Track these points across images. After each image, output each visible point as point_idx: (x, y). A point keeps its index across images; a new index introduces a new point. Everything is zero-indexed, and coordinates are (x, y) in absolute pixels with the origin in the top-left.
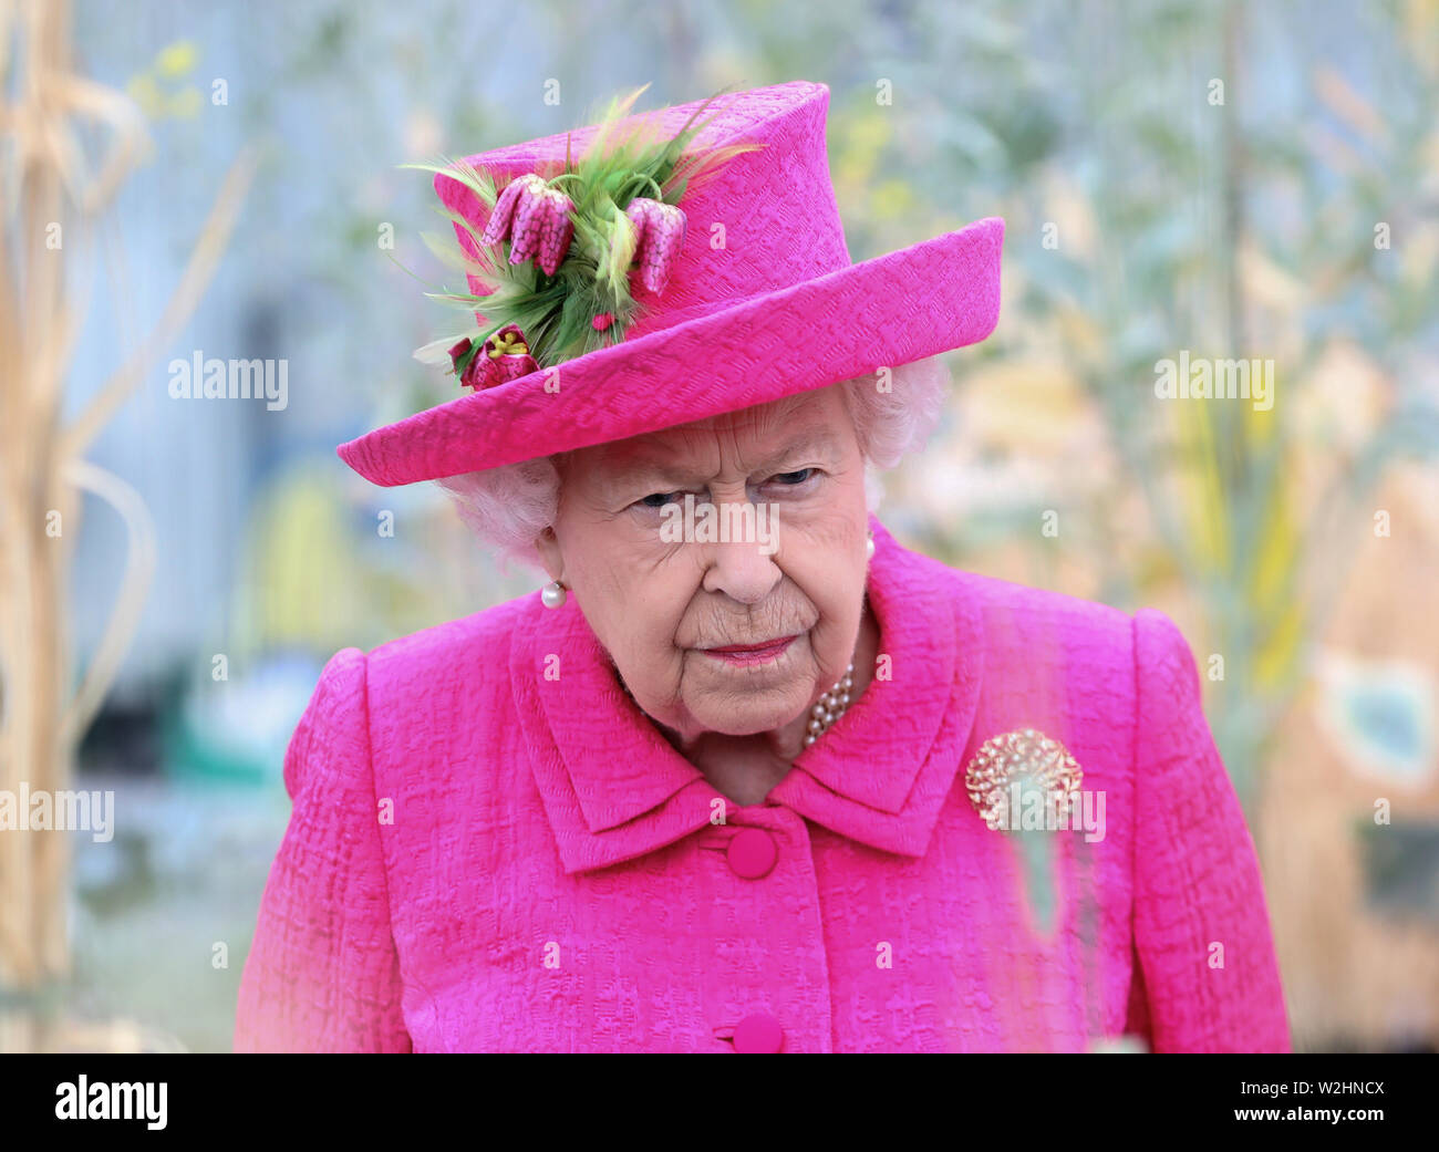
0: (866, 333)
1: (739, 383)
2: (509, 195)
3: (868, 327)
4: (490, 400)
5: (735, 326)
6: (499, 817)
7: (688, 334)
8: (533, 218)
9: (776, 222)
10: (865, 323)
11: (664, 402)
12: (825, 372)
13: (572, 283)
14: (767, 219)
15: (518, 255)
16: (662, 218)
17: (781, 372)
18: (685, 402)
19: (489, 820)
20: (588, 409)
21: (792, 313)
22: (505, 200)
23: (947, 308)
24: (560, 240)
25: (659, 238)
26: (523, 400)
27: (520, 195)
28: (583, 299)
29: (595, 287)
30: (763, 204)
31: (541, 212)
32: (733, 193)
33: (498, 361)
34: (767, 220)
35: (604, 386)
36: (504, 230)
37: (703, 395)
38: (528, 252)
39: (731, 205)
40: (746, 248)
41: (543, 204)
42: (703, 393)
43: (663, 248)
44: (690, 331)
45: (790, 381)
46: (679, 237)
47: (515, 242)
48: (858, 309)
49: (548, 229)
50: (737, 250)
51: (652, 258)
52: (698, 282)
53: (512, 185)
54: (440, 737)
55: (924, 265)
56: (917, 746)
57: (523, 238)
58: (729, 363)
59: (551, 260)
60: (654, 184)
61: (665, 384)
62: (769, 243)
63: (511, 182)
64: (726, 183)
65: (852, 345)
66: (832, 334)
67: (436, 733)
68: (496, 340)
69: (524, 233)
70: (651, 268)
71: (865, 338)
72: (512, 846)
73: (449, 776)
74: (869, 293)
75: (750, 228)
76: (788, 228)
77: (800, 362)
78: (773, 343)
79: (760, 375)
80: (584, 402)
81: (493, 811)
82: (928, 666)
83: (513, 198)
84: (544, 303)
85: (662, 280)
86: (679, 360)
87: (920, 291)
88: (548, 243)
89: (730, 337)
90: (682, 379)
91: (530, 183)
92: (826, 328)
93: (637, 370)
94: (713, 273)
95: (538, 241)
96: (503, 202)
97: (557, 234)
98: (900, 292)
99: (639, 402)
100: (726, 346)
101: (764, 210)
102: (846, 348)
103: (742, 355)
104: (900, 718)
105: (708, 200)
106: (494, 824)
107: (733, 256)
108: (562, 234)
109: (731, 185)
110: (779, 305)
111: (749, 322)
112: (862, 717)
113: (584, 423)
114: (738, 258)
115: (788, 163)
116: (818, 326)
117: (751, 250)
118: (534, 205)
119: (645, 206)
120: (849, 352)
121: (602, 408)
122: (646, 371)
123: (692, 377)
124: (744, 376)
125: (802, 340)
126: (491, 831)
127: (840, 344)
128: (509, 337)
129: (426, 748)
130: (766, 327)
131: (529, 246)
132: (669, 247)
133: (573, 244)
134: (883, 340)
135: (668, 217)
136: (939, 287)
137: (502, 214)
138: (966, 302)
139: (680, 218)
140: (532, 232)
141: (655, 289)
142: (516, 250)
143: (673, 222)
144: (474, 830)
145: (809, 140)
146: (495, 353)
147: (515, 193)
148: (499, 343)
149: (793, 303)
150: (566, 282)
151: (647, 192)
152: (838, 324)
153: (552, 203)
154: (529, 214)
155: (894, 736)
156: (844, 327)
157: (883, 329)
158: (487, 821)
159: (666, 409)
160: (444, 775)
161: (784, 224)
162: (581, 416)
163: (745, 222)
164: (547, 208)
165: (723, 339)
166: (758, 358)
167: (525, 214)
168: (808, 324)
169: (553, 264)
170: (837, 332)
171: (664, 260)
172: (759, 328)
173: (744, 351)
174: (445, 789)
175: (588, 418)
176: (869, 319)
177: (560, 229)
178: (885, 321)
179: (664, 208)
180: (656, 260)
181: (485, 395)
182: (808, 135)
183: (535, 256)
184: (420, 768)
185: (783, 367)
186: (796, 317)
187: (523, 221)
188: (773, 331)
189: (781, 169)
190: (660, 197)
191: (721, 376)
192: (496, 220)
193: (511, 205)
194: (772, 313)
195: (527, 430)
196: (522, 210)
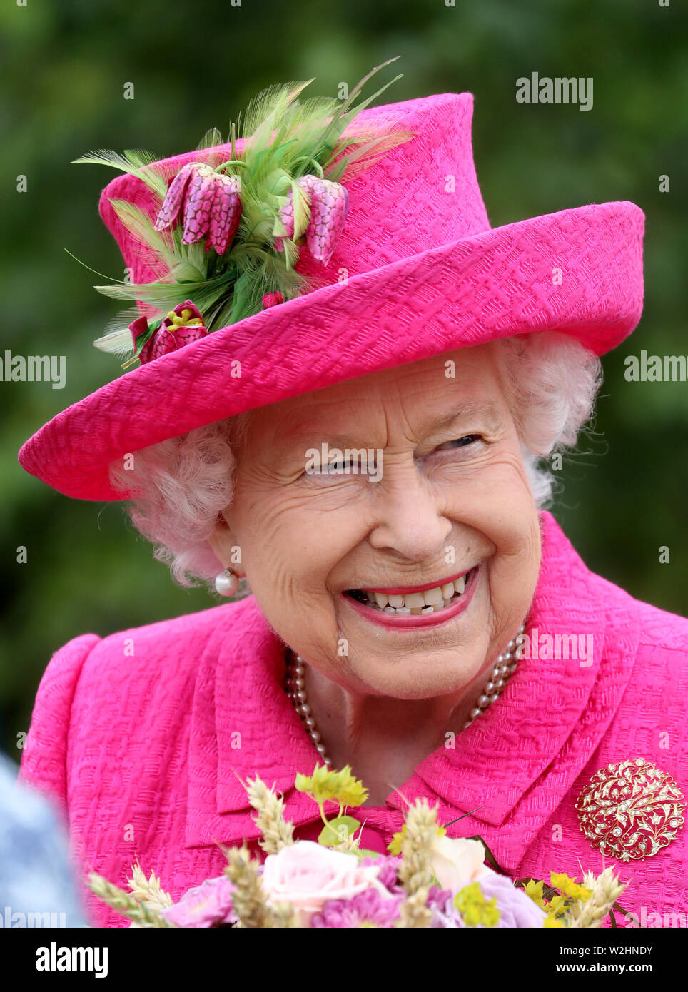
0: (519, 289)
1: (404, 335)
2: (179, 180)
3: (521, 284)
4: (172, 362)
5: (400, 279)
6: (162, 802)
7: (358, 287)
8: (203, 199)
9: (429, 208)
10: (519, 281)
11: (335, 355)
12: (483, 325)
13: (241, 266)
14: (421, 204)
15: (191, 234)
16: (326, 191)
17: (444, 325)
18: (354, 354)
19: (151, 804)
20: (264, 365)
21: (450, 267)
22: (176, 184)
23: (593, 274)
24: (229, 219)
25: (324, 209)
26: (203, 360)
27: (190, 179)
28: (252, 280)
29: (264, 268)
30: (416, 191)
31: (211, 192)
32: (389, 177)
33: (176, 332)
34: (420, 206)
35: (279, 342)
36: (177, 212)
37: (371, 348)
38: (200, 231)
39: (388, 189)
40: (403, 229)
41: (213, 185)
42: (371, 346)
43: (328, 219)
44: (358, 284)
45: (451, 333)
46: (341, 208)
47: (188, 223)
48: (512, 265)
49: (218, 208)
50: (395, 231)
51: (318, 228)
52: (360, 260)
53: (182, 171)
54: (125, 719)
55: (572, 230)
56: (534, 765)
57: (194, 218)
58: (395, 316)
59: (222, 240)
60: (317, 165)
61: (337, 336)
62: (424, 227)
63: (181, 169)
64: (382, 167)
65: (507, 300)
66: (488, 289)
67: (124, 715)
68: (173, 315)
69: (196, 212)
70: (317, 238)
71: (519, 294)
72: (165, 832)
73: (124, 755)
74: (521, 252)
75: (406, 212)
76: (441, 215)
77: (459, 315)
78: (434, 297)
79: (423, 327)
80: (261, 358)
81: (158, 796)
82: (560, 692)
83: (184, 181)
84: (215, 289)
85: (328, 250)
86: (348, 313)
87: (569, 254)
88: (219, 222)
89: (394, 290)
90: (351, 332)
91: (199, 168)
92: (482, 283)
93: (309, 323)
94: (374, 251)
95: (209, 220)
96: (174, 187)
97: (227, 212)
98: (550, 252)
99: (310, 356)
100: (391, 298)
101: (418, 196)
102: (502, 303)
103: (406, 308)
104: (523, 737)
105: (366, 183)
106: (155, 808)
107: (392, 236)
108: (231, 213)
109: (387, 169)
110: (439, 259)
111: (410, 276)
112: (480, 731)
113: (262, 378)
114: (396, 239)
115: (439, 154)
116: (475, 281)
117: (408, 231)
118: (204, 186)
119: (310, 181)
120: (506, 308)
121: (277, 363)
122: (318, 325)
123: (360, 330)
124: (409, 329)
125: (461, 294)
126: (150, 815)
127: (496, 299)
128: (185, 313)
129: (111, 726)
130: (426, 281)
131: (201, 225)
132: (333, 218)
133: (242, 226)
134: (535, 297)
135: (333, 192)
136: (586, 252)
137: (174, 198)
138: (610, 271)
139: (341, 191)
140: (203, 212)
141: (322, 258)
142: (189, 230)
143: (336, 194)
144: (134, 809)
145: (457, 137)
146: (174, 328)
147: (185, 177)
148: (176, 318)
149: (451, 258)
150: (235, 267)
151: (310, 170)
152: (493, 279)
153: (221, 185)
154: (200, 195)
155: (514, 754)
156: (499, 283)
157: (536, 287)
158: (149, 805)
159: (337, 362)
160: (119, 753)
161: (437, 211)
162: (258, 372)
163: (401, 205)
164: (216, 188)
165: (388, 292)
166: (421, 311)
167: (196, 194)
168: (466, 279)
169: (224, 243)
170: (493, 287)
171: (329, 230)
172: (420, 281)
173: (406, 304)
174: (117, 765)
175: (265, 374)
176: (522, 277)
177: (229, 209)
178: (537, 280)
179: (327, 183)
180: (322, 230)
181: (167, 359)
182: (456, 132)
183: (207, 236)
184: (100, 743)
185: (444, 320)
186: (455, 271)
187: (194, 202)
188: (433, 284)
189: (432, 160)
190: (322, 175)
191: (388, 329)
192: (168, 204)
193: (182, 187)
194: (432, 266)
195: (208, 389)
196: (192, 192)
